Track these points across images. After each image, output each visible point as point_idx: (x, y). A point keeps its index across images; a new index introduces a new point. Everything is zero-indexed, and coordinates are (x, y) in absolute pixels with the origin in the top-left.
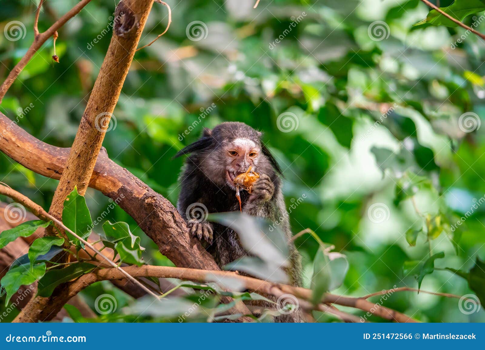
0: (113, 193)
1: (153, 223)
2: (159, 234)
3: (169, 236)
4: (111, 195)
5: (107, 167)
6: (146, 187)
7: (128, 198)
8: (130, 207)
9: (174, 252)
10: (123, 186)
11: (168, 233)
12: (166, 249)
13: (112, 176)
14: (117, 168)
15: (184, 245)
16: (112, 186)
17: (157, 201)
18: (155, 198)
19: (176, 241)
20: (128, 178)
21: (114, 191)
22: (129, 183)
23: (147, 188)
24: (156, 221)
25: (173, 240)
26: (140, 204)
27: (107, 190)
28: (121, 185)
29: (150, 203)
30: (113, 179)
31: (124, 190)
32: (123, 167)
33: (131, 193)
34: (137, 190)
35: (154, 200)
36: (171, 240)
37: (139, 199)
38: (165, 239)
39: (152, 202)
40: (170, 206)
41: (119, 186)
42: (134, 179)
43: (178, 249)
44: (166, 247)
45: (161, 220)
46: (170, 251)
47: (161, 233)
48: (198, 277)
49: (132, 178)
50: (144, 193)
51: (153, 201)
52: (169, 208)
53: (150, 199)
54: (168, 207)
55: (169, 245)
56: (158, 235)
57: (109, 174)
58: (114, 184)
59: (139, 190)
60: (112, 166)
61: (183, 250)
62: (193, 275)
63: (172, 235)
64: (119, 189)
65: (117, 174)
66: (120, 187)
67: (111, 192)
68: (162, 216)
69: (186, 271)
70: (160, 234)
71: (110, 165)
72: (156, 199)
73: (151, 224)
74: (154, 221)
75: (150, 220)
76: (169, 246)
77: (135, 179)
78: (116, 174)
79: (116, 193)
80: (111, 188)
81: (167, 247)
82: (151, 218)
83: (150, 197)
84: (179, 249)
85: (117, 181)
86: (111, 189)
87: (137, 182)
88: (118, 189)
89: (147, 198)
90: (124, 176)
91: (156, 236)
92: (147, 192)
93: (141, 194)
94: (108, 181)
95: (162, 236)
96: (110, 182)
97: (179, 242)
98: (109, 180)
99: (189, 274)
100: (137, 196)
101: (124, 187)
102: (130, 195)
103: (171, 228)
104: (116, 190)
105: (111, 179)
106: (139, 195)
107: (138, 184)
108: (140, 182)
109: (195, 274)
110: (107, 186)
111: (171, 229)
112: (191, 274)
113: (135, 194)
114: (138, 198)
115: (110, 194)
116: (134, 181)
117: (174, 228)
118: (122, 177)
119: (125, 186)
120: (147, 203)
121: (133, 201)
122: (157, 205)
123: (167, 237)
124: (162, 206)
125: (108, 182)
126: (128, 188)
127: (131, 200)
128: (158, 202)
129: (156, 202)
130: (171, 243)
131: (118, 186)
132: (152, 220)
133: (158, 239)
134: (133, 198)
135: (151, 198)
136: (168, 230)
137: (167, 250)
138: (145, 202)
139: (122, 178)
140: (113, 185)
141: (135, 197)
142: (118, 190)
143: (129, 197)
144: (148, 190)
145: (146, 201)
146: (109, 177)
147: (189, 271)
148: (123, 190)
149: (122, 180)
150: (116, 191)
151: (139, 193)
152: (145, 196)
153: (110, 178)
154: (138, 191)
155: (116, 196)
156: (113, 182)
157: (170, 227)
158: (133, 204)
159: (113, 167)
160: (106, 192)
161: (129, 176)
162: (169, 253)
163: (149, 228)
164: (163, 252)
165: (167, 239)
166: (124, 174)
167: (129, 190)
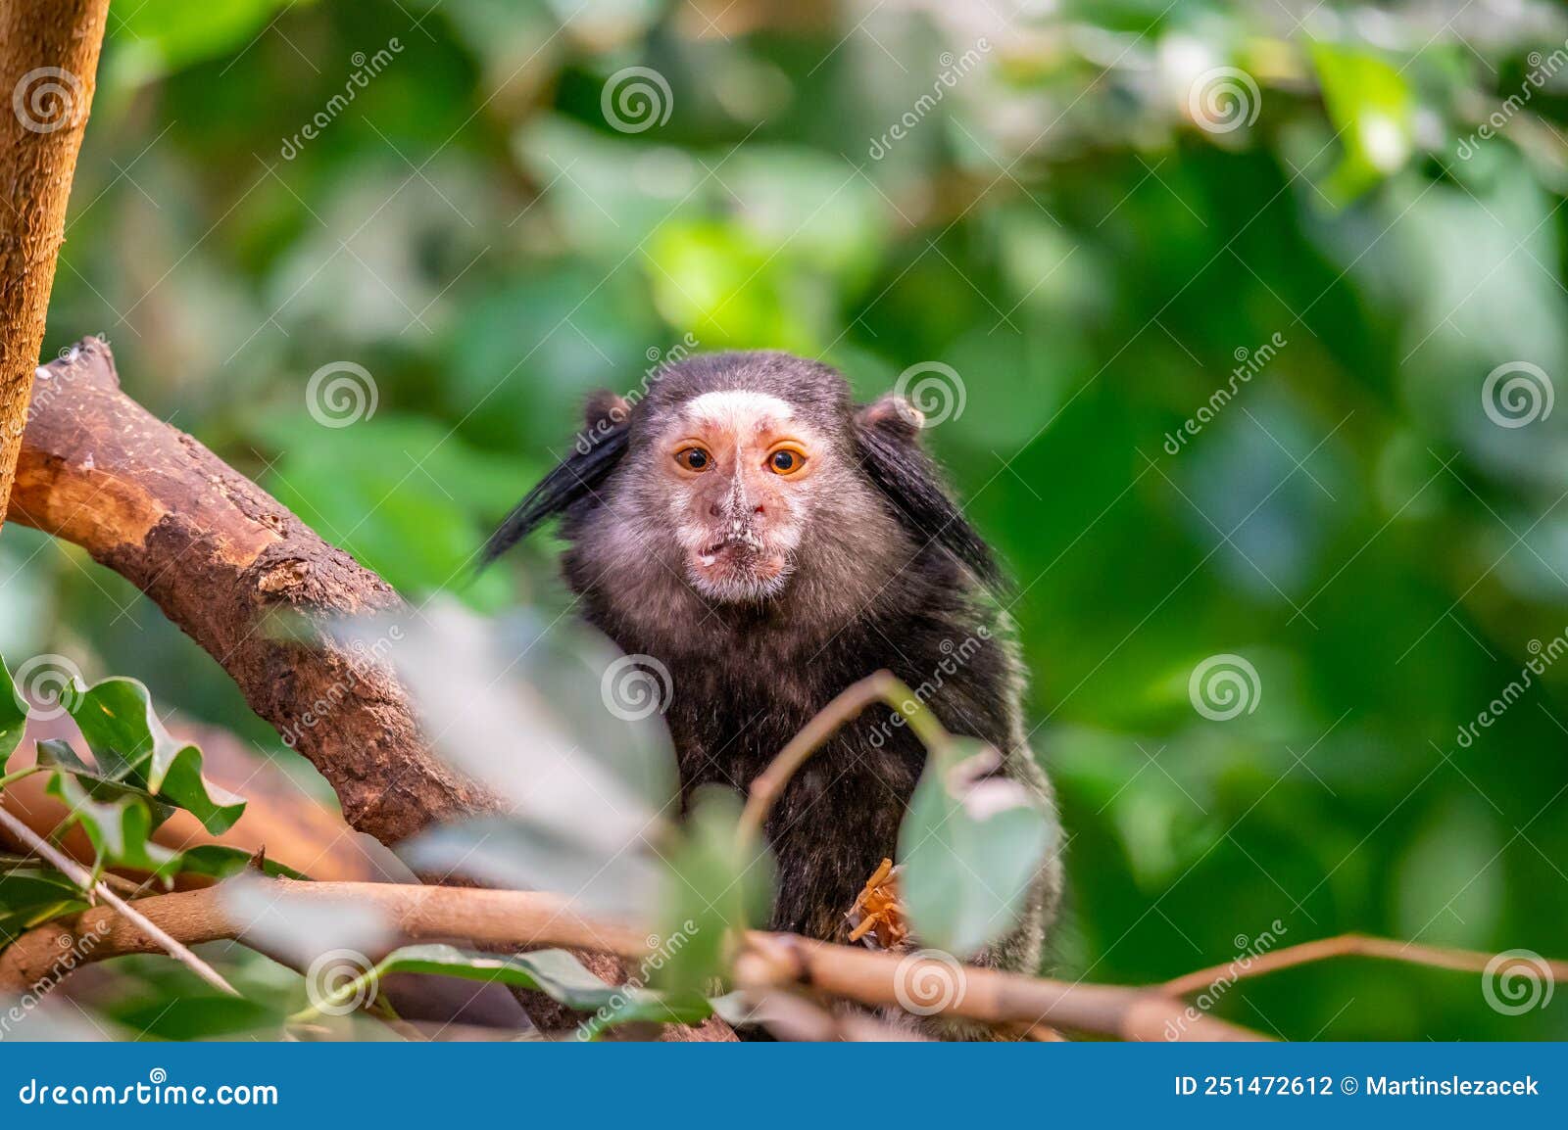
0: (126, 551)
1: (297, 684)
2: (328, 735)
3: (372, 743)
4: (120, 558)
5: (99, 431)
6: (275, 520)
7: (191, 570)
8: (199, 612)
9: (399, 813)
10: (166, 516)
11: (367, 726)
12: (363, 802)
13: (123, 474)
14: (147, 435)
15: (445, 778)
16: (118, 518)
17: (311, 581)
18: (302, 568)
19: (405, 765)
20: (195, 478)
21: (130, 540)
22: (197, 502)
23: (280, 525)
24: (313, 674)
25: (393, 759)
26: (239, 598)
27: (100, 539)
28: (158, 510)
29: (277, 591)
30: (123, 485)
31: (173, 534)
32: (179, 432)
33: (206, 546)
34: (231, 534)
35: (298, 575)
36: (382, 758)
37: (239, 572)
38: (357, 757)
39: (287, 587)
40: (378, 604)
41: (149, 518)
42: (224, 482)
43: (416, 801)
44: (362, 793)
45: (333, 668)
46: (379, 812)
47: (336, 728)
48: (480, 925)
49: (216, 479)
50: (262, 548)
51: (293, 582)
52: (373, 611)
53: (280, 573)
54: (370, 605)
55: (378, 785)
56: (326, 739)
57: (106, 464)
58: (130, 508)
59: (244, 535)
60: (124, 428)
61: (441, 803)
62: (459, 916)
63: (388, 737)
64: (151, 531)
65: (144, 462)
66: (157, 521)
67: (119, 548)
68: (337, 651)
69: (431, 898)
70: (334, 734)
71: (115, 424)
72: (308, 572)
73: (290, 688)
74: (302, 676)
75: (285, 668)
76: (377, 789)
77: (231, 483)
78: (139, 463)
79: (137, 551)
80: (115, 526)
81: (366, 795)
82: (286, 660)
83: (284, 561)
84: (423, 799)
85: (140, 492)
86: (115, 532)
87: (238, 497)
88: (146, 531)
89: (270, 566)
90: (176, 474)
91: (319, 744)
92: (280, 539)
93: (251, 549)
94: (102, 496)
95: (343, 742)
96: (110, 502)
97: (421, 768)
98: (107, 491)
99: (442, 913)
100: (231, 561)
101: (171, 519)
102: (197, 557)
103: (384, 700)
104: (136, 537)
105: (114, 485)
106: (240, 557)
107: (241, 507)
108: (251, 494)
109: (469, 913)
110: (98, 518)
111: (382, 709)
112: (452, 909)
113: (225, 553)
114: (232, 570)
115: (112, 555)
116: (224, 493)
117: (396, 705)
118: (167, 474)
119: (179, 514)
120: (264, 592)
121: (212, 583)
122: (308, 600)
123: (363, 746)
124: (336, 601)
125: (101, 501)
126: (193, 524)
127: (203, 577)
128: (318, 586)
129: (306, 586)
130: (384, 774)
131: (146, 515)
132: (294, 668)
133: (329, 757)
134: (211, 568)
135: (288, 568)
136: (367, 714)
137: (366, 808)
138: (257, 589)
139: (166, 477)
140: (124, 511)
141: (223, 565)
142: (148, 537)
143: (196, 570)
144: (284, 534)
145: (263, 581)
146: (104, 478)
147: (445, 899)
148: (167, 535)
149: (163, 489)
150: (139, 542)
151: (241, 548)
152: (265, 559)
153: (111, 479)
154: (238, 539)
155: (138, 563)
156: (124, 499)
157: (378, 701)
158: (213, 597)
159: (127, 430)
160: (100, 546)
161: (203, 470)
162: (380, 821)
163: (283, 707)
164: (355, 814)
165: (368, 753)
166: (177, 462)
167: (195, 533)
